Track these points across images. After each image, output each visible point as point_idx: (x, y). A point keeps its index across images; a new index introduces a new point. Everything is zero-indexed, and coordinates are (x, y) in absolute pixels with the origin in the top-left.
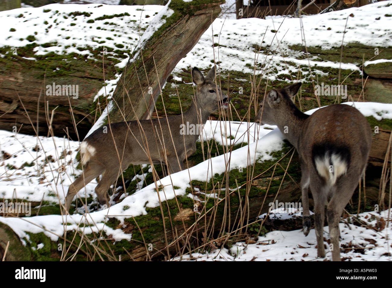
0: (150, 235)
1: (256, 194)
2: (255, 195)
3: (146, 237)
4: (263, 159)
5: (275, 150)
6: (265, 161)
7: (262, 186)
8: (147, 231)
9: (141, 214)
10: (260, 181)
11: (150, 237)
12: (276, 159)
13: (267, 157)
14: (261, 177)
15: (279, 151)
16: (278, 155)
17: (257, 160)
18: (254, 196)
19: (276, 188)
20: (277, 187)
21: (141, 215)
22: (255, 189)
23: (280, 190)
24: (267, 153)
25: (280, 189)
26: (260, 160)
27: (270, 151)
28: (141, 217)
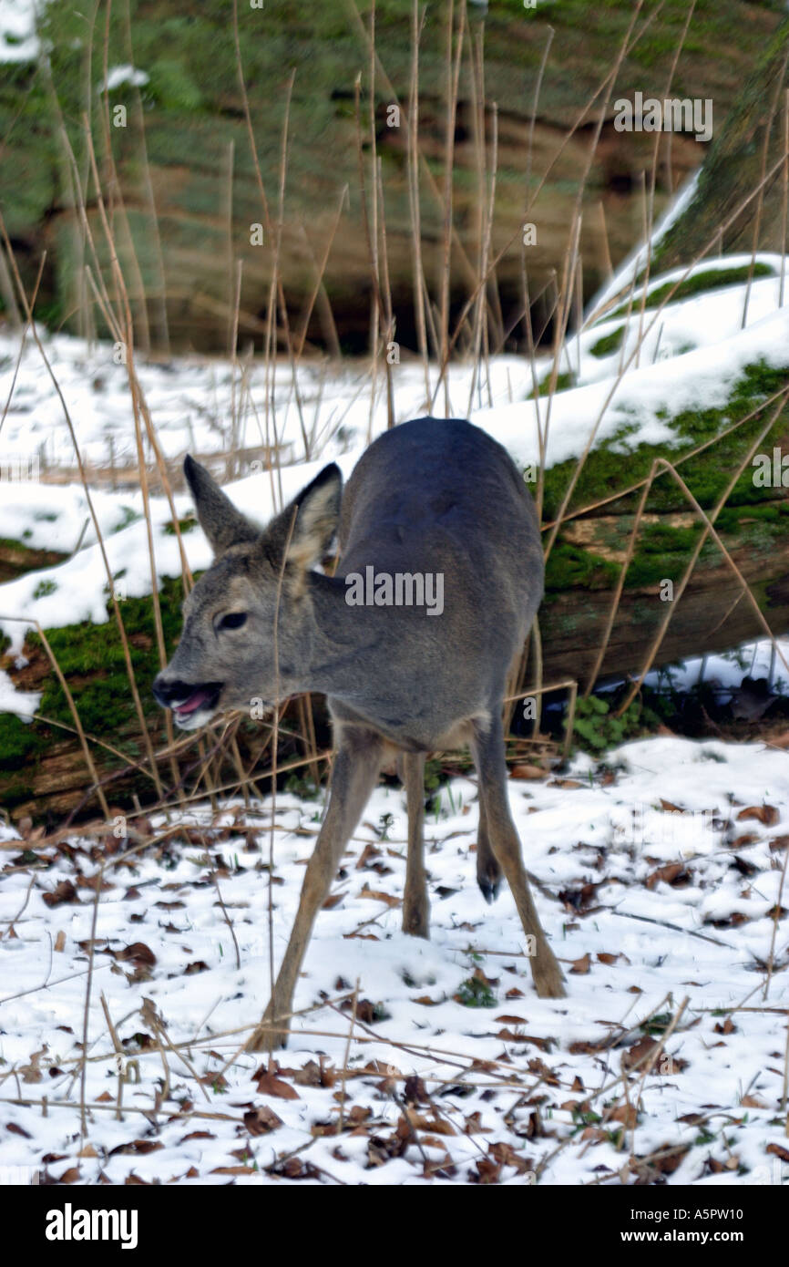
0: (109, 705)
1: (579, 579)
2: (576, 581)
3: (90, 710)
4: (633, 440)
5: (696, 405)
6: (643, 446)
7: (614, 547)
8: (98, 689)
9: (84, 618)
10: (606, 525)
11: (109, 712)
12: (688, 440)
13: (655, 432)
14: (610, 509)
15: (711, 411)
16: (702, 425)
17: (607, 442)
18: (569, 589)
19: (673, 562)
20: (678, 557)
21: (84, 624)
22: (574, 558)
23: (694, 571)
24: (661, 414)
25: (696, 565)
26: (623, 444)
27: (674, 409)
28: (84, 631)
